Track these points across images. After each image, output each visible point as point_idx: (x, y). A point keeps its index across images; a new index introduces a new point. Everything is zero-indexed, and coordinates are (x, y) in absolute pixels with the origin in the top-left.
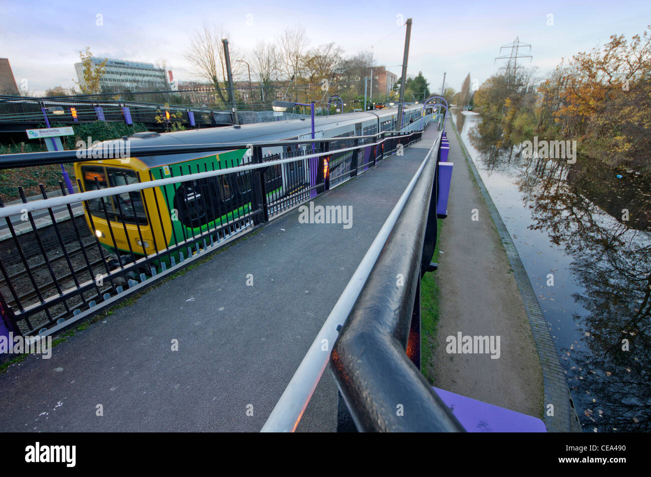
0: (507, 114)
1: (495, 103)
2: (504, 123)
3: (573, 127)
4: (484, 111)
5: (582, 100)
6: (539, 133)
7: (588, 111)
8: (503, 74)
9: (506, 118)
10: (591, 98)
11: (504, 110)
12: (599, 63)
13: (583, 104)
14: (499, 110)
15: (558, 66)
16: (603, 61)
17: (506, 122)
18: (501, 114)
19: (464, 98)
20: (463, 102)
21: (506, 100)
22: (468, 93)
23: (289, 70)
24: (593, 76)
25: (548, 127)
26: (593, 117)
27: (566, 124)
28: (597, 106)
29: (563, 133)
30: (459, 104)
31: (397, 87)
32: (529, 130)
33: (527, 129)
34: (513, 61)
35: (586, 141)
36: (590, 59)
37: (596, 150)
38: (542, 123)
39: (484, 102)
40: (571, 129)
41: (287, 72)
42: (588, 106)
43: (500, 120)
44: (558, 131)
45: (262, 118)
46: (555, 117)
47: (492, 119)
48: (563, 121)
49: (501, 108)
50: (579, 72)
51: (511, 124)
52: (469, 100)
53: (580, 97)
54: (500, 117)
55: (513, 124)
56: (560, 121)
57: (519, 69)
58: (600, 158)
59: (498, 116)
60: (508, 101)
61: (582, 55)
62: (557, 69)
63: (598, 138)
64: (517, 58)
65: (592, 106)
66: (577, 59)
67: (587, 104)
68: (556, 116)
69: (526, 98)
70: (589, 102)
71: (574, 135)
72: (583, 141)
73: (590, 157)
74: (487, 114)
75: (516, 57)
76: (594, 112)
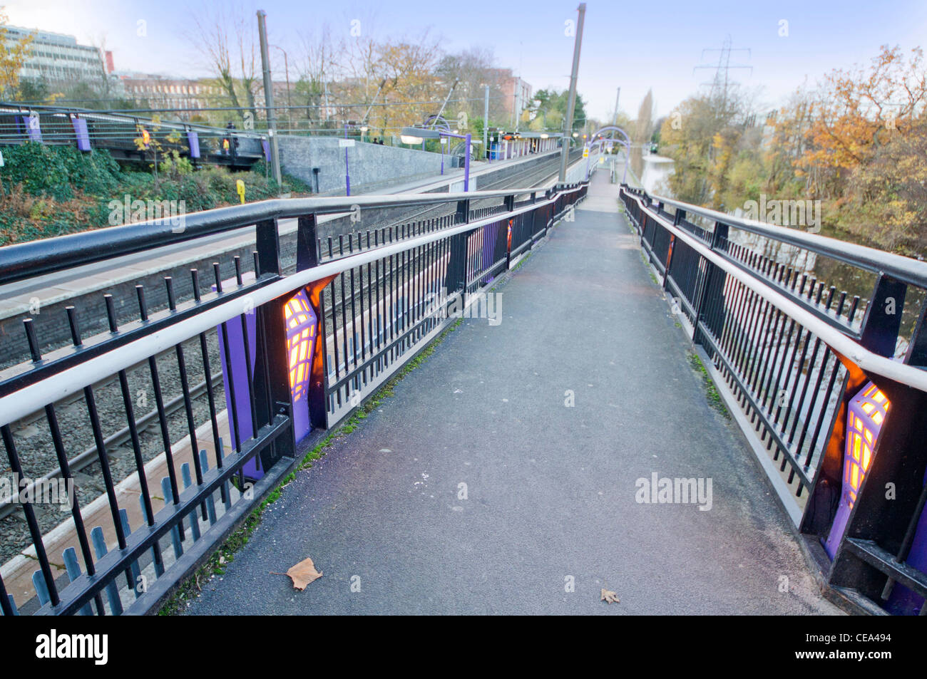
0: (717, 161)
1: (696, 141)
2: (711, 174)
3: (824, 185)
4: (678, 153)
5: (839, 144)
6: (771, 193)
7: (847, 161)
8: (708, 95)
9: (716, 167)
10: (851, 140)
11: (711, 153)
12: (862, 86)
13: (841, 149)
14: (702, 153)
15: (799, 87)
16: (868, 83)
17: (715, 174)
18: (707, 159)
19: (643, 129)
20: (641, 138)
21: (714, 137)
22: (649, 123)
23: (357, 67)
24: (854, 106)
25: (784, 184)
26: (856, 170)
27: (813, 179)
28: (862, 154)
29: (808, 193)
30: (634, 139)
31: (534, 106)
32: (754, 188)
33: (750, 187)
34: (722, 73)
35: (844, 208)
36: (849, 80)
37: (862, 222)
38: (774, 177)
39: (678, 139)
40: (820, 187)
41: (352, 71)
42: (847, 152)
43: (705, 169)
44: (800, 190)
45: (319, 149)
46: (794, 168)
47: (692, 168)
48: (807, 176)
49: (706, 149)
50: (832, 98)
51: (723, 177)
52: (652, 135)
53: (836, 138)
54: (704, 165)
55: (726, 176)
56: (803, 174)
57: (734, 87)
58: (868, 235)
59: (702, 163)
60: (718, 140)
61: (838, 72)
62: (798, 92)
63: (864, 204)
64: (729, 70)
65: (854, 153)
66: (829, 79)
67: (846, 149)
68: (797, 166)
69: (748, 135)
70: (849, 147)
71: (826, 197)
72: (841, 207)
73: (852, 232)
74: (682, 158)
75: (727, 67)
76: (855, 163)
